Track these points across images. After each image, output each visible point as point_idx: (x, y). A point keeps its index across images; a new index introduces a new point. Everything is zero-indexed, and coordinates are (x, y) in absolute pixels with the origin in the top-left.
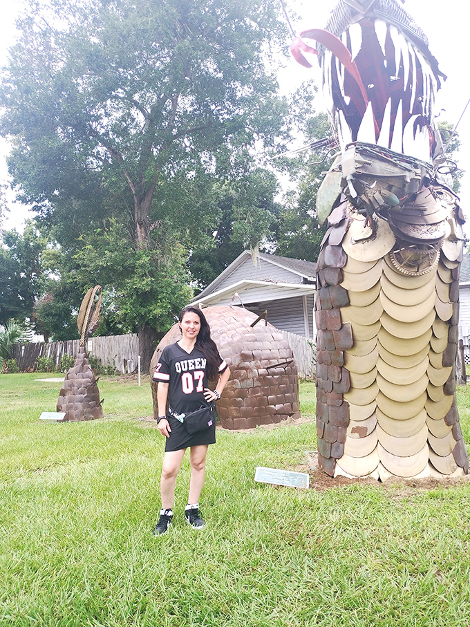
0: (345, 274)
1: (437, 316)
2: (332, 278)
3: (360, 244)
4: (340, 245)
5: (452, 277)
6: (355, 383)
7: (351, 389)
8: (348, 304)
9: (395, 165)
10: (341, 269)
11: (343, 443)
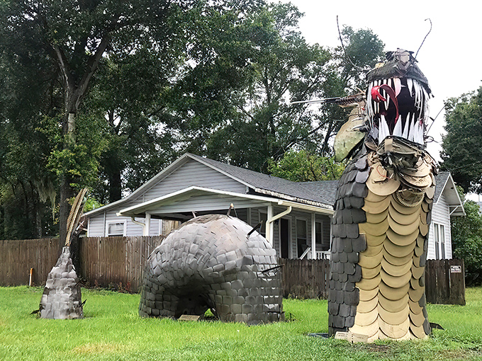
0: (366, 201)
1: (420, 233)
2: (356, 203)
3: (378, 184)
4: (365, 183)
5: (429, 209)
6: (365, 275)
7: (361, 279)
8: (365, 221)
9: (410, 148)
10: (364, 199)
11: (354, 316)
